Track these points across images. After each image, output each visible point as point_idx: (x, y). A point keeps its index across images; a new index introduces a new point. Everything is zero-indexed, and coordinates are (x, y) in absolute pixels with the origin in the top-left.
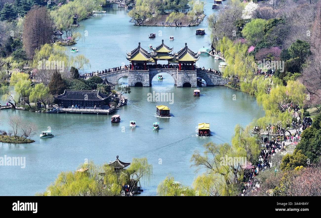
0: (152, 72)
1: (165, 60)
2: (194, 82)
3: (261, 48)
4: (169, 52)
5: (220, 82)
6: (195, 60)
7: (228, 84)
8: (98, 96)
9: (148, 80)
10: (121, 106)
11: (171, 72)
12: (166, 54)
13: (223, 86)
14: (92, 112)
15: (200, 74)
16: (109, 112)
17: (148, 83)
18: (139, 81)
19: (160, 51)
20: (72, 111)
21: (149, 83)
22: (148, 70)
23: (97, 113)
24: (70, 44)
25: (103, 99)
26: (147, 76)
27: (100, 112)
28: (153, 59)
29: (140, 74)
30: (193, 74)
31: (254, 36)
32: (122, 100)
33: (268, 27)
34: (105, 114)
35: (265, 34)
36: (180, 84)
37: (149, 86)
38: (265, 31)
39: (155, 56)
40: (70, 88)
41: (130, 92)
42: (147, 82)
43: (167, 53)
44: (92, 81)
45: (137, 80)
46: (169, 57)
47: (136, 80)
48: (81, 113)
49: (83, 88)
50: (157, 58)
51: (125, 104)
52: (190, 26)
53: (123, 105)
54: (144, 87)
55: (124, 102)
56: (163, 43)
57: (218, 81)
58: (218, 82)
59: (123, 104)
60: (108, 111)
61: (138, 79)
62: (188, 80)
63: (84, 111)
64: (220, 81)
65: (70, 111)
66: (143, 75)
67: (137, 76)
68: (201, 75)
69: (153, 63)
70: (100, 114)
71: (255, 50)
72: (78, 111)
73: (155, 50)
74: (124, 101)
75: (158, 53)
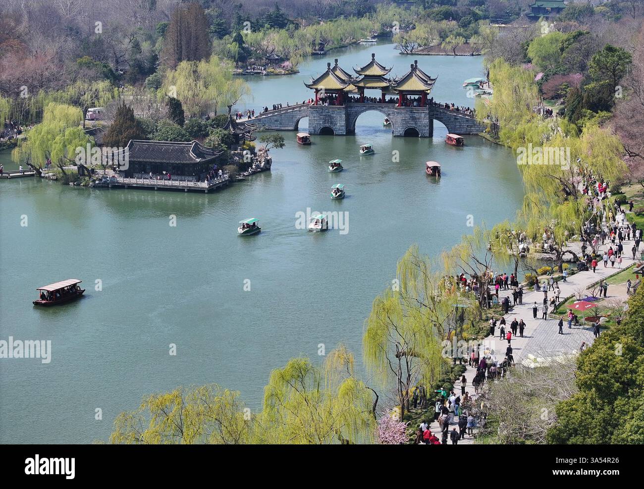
0: (354, 110)
1: (376, 88)
2: (424, 128)
3: (553, 75)
4: (384, 75)
5: (472, 129)
6: (427, 88)
7: (486, 132)
8: (192, 155)
9: (343, 123)
10: (254, 173)
11: (386, 109)
12: (380, 78)
13: (476, 134)
14: (175, 186)
15: (437, 114)
16: (207, 187)
17: (343, 128)
18: (327, 125)
19: (368, 73)
20: (137, 184)
22: (342, 105)
23: (184, 189)
25: (198, 160)
26: (341, 117)
27: (190, 187)
28: (355, 88)
30: (421, 113)
31: (544, 58)
32: (260, 161)
33: (567, 43)
35: (562, 54)
36: (400, 130)
37: (345, 133)
38: (562, 50)
39: (358, 82)
40: (150, 136)
41: (284, 145)
42: (342, 126)
43: (380, 76)
44: (215, 124)
45: (324, 123)
46: (384, 84)
47: (322, 122)
48: (154, 188)
49: (172, 136)
50: (362, 84)
51: (266, 169)
52: (473, 55)
53: (259, 172)
54: (336, 135)
56: (373, 59)
57: (468, 126)
58: (468, 129)
59: (261, 168)
60: (205, 185)
61: (325, 121)
62: (412, 125)
63: (158, 185)
64: (471, 127)
65: (134, 184)
66: (335, 114)
67: (324, 115)
68: (439, 116)
69: (356, 93)
70: (191, 191)
71: (543, 78)
72: (148, 184)
73: (359, 71)
74: (264, 163)
75: (365, 76)
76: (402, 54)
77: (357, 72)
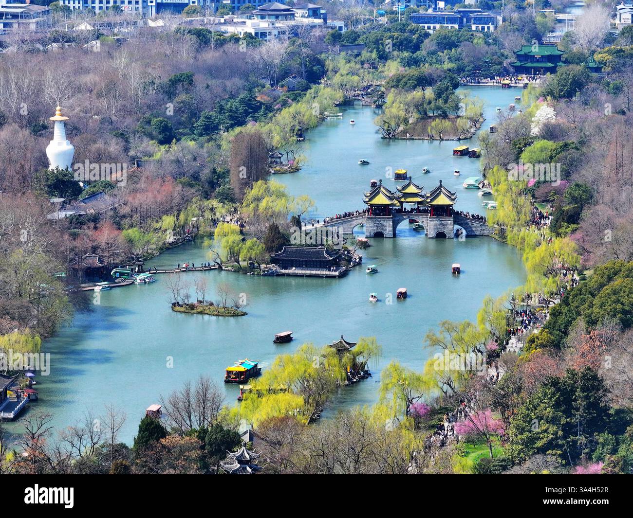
0: (398, 218)
1: (413, 202)
2: (450, 232)
3: (543, 182)
4: (419, 193)
6: (452, 203)
7: (494, 234)
8: (325, 255)
9: (391, 229)
10: (354, 266)
11: (421, 218)
12: (415, 195)
13: (488, 236)
14: (317, 274)
15: (458, 221)
18: (379, 230)
19: (407, 191)
20: (293, 273)
21: (392, 233)
22: (390, 216)
23: (323, 276)
24: (292, 170)
25: (331, 258)
26: (389, 224)
27: (327, 275)
28: (397, 202)
29: (380, 221)
30: (448, 221)
32: (355, 259)
33: (555, 152)
34: (334, 277)
35: (551, 162)
36: (432, 234)
37: (392, 236)
38: (551, 157)
39: (400, 198)
42: (390, 231)
43: (416, 193)
45: (377, 228)
46: (418, 199)
47: (375, 229)
48: (304, 275)
50: (403, 200)
51: (359, 264)
52: (459, 139)
53: (357, 265)
54: (386, 237)
55: (357, 260)
56: (410, 181)
57: (481, 229)
58: (481, 231)
59: (357, 263)
60: (337, 273)
62: (441, 229)
63: (307, 274)
64: (484, 230)
65: (291, 273)
66: (385, 223)
67: (377, 223)
69: (398, 206)
70: (328, 277)
71: (535, 185)
72: (300, 274)
75: (404, 193)
76: (383, 138)
77: (399, 191)
